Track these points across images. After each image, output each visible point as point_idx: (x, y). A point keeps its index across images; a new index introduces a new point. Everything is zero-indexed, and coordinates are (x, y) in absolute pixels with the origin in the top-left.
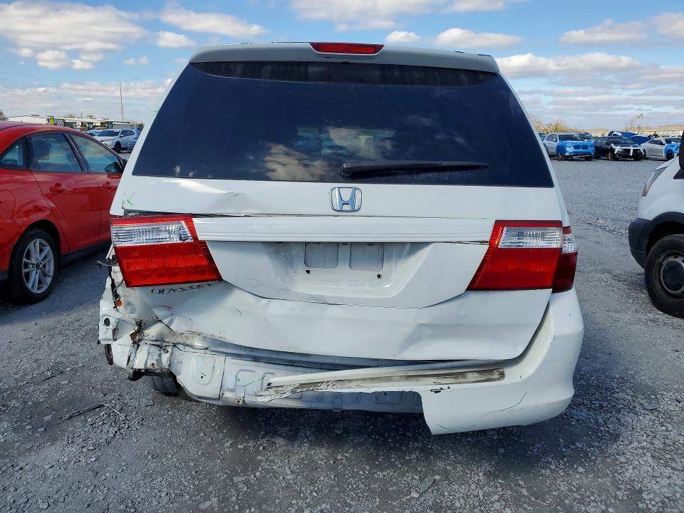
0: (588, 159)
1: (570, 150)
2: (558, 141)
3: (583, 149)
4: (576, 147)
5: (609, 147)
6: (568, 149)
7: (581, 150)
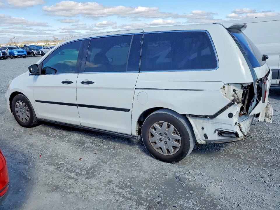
0: (24, 57)
1: (16, 54)
2: (9, 50)
3: (22, 53)
4: (18, 52)
5: (31, 51)
6: (15, 53)
7: (21, 53)
